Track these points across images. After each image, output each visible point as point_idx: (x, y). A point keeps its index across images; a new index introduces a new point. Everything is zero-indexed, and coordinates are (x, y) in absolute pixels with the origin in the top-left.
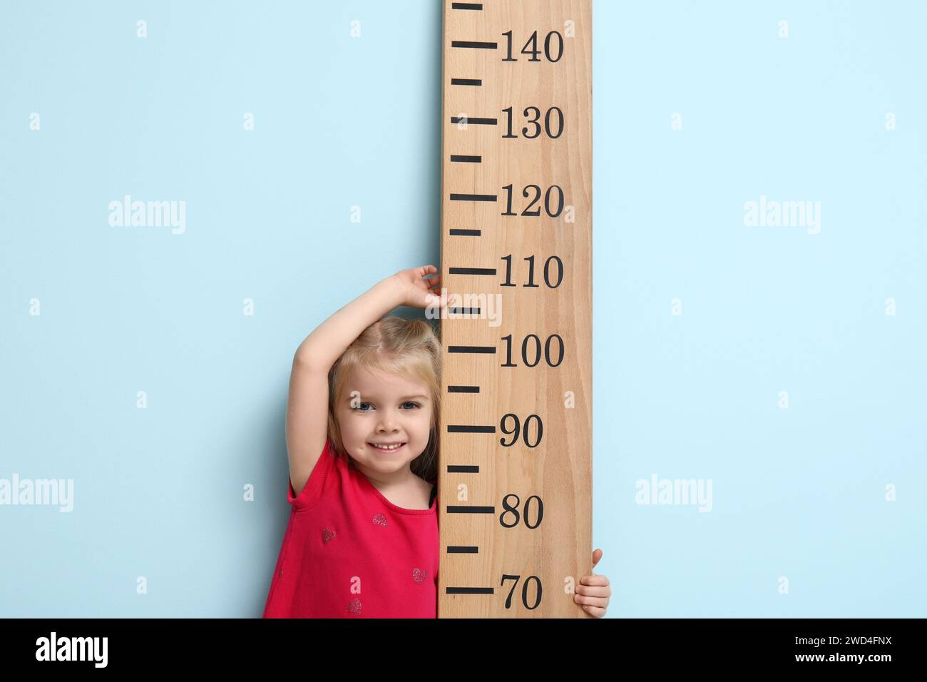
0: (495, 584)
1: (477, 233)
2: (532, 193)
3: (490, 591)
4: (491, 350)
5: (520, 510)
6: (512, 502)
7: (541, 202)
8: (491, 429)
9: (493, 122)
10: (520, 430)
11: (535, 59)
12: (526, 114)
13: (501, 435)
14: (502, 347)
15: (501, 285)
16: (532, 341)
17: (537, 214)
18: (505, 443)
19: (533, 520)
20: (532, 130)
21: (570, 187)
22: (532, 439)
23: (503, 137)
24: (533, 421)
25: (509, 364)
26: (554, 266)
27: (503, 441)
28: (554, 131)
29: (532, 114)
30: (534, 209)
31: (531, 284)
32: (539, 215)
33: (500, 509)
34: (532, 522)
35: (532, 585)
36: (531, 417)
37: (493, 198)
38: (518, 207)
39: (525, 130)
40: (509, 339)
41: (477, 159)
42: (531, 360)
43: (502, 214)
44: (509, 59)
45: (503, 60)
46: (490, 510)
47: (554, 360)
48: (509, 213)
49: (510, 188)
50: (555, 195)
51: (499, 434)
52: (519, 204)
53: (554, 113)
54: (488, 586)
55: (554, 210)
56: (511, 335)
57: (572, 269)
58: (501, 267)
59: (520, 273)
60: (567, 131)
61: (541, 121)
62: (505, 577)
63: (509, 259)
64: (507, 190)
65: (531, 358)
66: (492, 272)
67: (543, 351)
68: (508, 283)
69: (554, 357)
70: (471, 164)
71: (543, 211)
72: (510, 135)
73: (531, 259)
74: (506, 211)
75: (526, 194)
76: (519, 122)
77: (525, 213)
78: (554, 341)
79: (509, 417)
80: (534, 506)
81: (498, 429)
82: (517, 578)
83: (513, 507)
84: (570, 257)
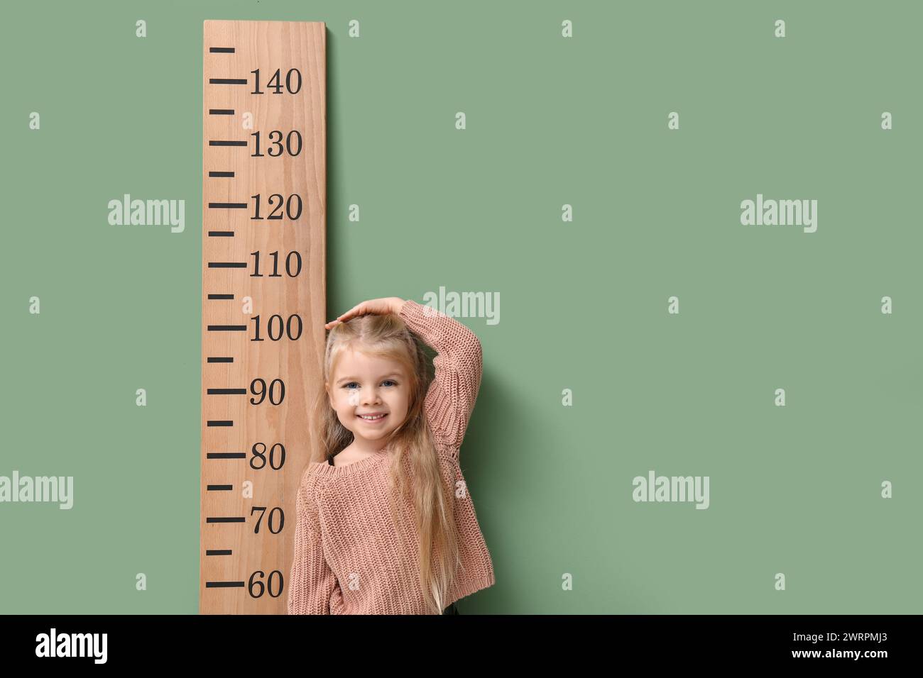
0: (247, 515)
1: (231, 234)
2: (276, 200)
3: (242, 520)
4: (243, 328)
5: (267, 455)
6: (260, 449)
7: (284, 208)
8: (243, 391)
9: (244, 144)
10: (267, 391)
11: (278, 92)
12: (271, 137)
13: (251, 395)
14: (251, 326)
15: (251, 275)
16: (276, 320)
17: (280, 217)
18: (255, 402)
19: (277, 463)
20: (276, 150)
21: (307, 195)
22: (276, 400)
23: (252, 156)
24: (277, 384)
25: (257, 339)
26: (294, 258)
27: (252, 400)
28: (294, 151)
29: (276, 137)
30: (277, 213)
31: (275, 274)
32: (281, 218)
33: (250, 455)
34: (276, 464)
35: (277, 514)
36: (276, 380)
37: (244, 206)
38: (264, 213)
39: (270, 150)
40: (257, 318)
41: (231, 174)
42: (275, 335)
43: (252, 218)
44: (257, 92)
45: (252, 93)
46: (242, 456)
47: (294, 335)
48: (257, 217)
49: (258, 197)
50: (295, 201)
51: (249, 395)
52: (265, 210)
53: (294, 136)
54: (241, 516)
55: (294, 214)
56: (259, 316)
57: (309, 262)
58: (251, 262)
59: (266, 266)
60: (304, 150)
61: (284, 143)
62: (254, 509)
63: (257, 254)
64: (255, 199)
65: (275, 334)
66: (244, 265)
67: (285, 328)
68: (256, 274)
69: (294, 333)
70: (226, 179)
71: (285, 215)
72: (258, 154)
73: (276, 254)
74: (254, 216)
75: (271, 202)
76: (265, 143)
77: (270, 217)
78: (295, 320)
79: (257, 382)
80: (278, 451)
81: (249, 391)
82: (264, 509)
83: (260, 453)
84: (307, 251)
